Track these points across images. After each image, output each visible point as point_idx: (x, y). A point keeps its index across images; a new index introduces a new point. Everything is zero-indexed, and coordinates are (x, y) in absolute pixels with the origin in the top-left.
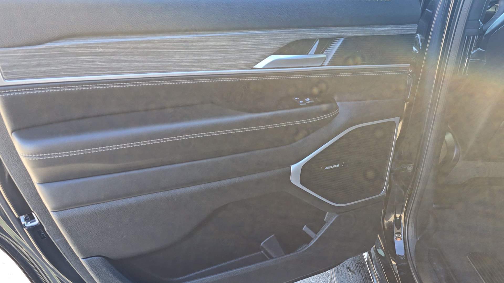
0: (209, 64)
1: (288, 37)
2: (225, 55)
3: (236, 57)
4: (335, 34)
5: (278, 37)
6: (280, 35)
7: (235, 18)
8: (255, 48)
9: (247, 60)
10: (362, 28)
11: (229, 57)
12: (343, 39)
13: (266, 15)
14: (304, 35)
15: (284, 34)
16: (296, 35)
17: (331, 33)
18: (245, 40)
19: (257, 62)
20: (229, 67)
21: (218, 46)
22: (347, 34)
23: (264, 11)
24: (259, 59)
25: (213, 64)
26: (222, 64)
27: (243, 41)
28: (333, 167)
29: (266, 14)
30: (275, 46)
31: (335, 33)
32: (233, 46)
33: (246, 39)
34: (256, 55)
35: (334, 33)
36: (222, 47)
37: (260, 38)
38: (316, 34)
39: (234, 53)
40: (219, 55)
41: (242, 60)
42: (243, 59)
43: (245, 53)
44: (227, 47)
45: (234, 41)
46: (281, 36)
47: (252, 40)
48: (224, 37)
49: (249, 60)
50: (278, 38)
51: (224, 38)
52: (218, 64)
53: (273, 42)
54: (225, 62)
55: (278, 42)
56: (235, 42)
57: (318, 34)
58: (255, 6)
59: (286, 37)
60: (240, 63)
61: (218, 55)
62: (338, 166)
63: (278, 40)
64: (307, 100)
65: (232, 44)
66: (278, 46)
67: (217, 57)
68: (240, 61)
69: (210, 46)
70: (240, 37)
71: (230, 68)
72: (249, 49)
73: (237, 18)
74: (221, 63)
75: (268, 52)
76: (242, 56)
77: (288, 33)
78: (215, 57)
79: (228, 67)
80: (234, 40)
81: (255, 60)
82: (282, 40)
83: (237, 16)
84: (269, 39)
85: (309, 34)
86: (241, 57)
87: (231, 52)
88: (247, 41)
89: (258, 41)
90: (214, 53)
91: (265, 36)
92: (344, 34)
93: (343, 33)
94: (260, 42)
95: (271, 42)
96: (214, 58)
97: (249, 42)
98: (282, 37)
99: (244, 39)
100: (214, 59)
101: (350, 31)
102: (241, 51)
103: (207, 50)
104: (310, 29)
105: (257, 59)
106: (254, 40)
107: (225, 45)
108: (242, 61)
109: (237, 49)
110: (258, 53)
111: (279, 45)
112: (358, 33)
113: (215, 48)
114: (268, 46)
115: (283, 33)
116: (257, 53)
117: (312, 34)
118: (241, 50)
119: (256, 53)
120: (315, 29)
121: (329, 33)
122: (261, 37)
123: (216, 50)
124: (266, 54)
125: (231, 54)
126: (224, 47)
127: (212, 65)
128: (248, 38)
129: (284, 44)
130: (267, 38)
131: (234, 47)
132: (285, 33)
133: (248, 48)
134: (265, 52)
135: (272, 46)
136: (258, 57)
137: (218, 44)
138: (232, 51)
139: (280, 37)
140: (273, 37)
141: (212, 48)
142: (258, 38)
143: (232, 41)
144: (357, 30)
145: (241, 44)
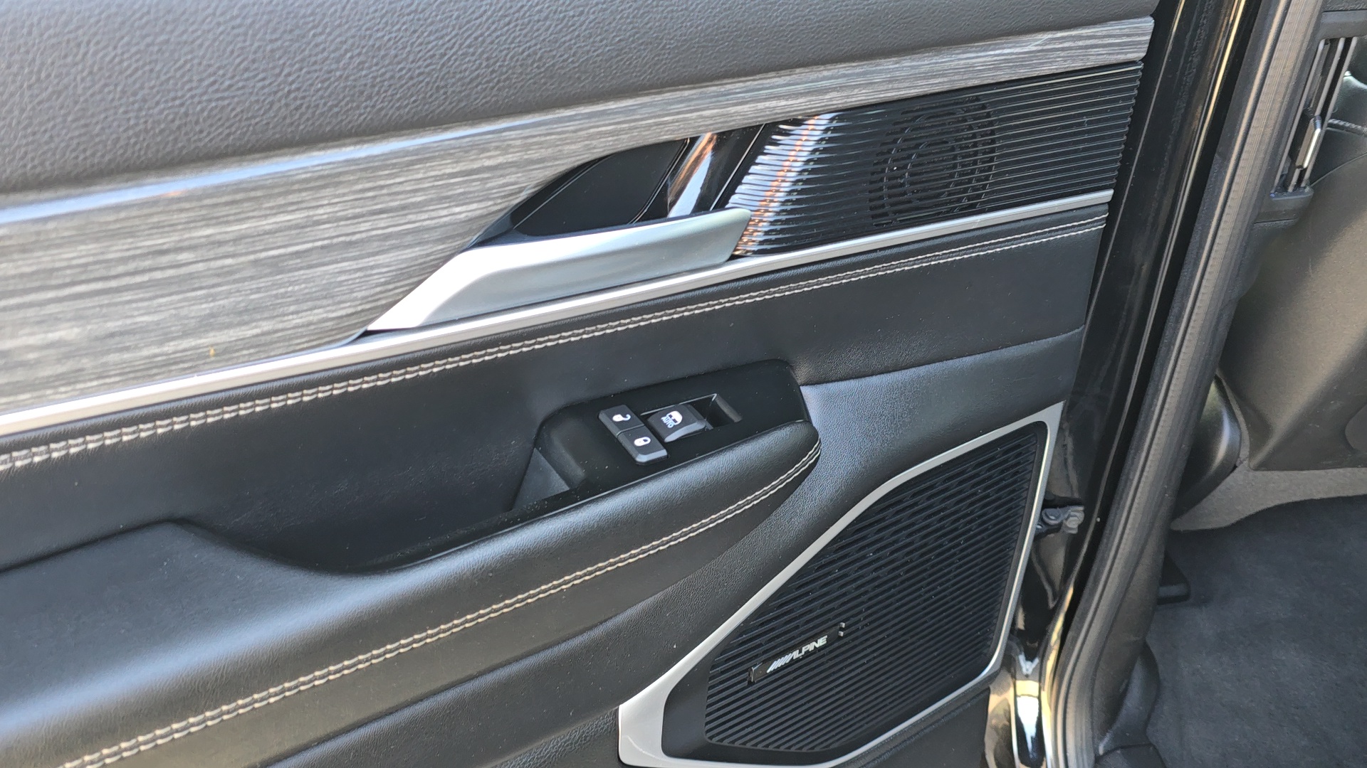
0: (86, 363)
1: (544, 153)
2: (180, 301)
3: (253, 297)
4: (790, 102)
5: (489, 158)
6: (497, 148)
7: (192, 97)
8: (364, 235)
9: (319, 303)
10: (913, 60)
11: (204, 306)
12: (823, 121)
13: (396, 56)
14: (630, 129)
15: (518, 142)
16: (590, 137)
17: (767, 104)
18: (292, 204)
19: (383, 302)
20: (218, 358)
21: (124, 260)
22: (848, 97)
23: (380, 34)
24: (391, 286)
25: (114, 357)
26: (170, 347)
27: (281, 209)
28: (800, 652)
29: (393, 52)
30: (474, 206)
31: (787, 100)
32: (220, 243)
33: (292, 198)
34: (372, 268)
35: (783, 103)
36: (147, 263)
37: (380, 177)
38: (695, 115)
39: (235, 281)
40: (138, 309)
41: (292, 308)
42: (297, 302)
43: (301, 268)
44: (184, 257)
45: (218, 218)
46: (505, 150)
47: (338, 196)
48: (146, 211)
49: (330, 301)
50: (488, 163)
51: (151, 215)
52: (146, 352)
53: (461, 190)
54: (185, 334)
55: (489, 185)
56: (228, 223)
57: (702, 117)
58: (312, 14)
59: (534, 154)
60: (280, 326)
61: (134, 305)
62: (822, 642)
63: (486, 175)
64: (671, 424)
65: (212, 239)
66: (490, 203)
67: (129, 321)
68: (277, 316)
69: (68, 272)
70: (253, 194)
71: (226, 356)
72: (322, 247)
73: (205, 93)
74: (161, 343)
75: (441, 240)
76: (290, 289)
77: (542, 130)
78: (120, 323)
79: (213, 359)
80: (215, 215)
81: (367, 297)
82: (513, 170)
83: (206, 83)
84: (437, 178)
85: (657, 124)
86: (284, 296)
87: (216, 280)
88: (304, 205)
89: (374, 197)
90: (105, 300)
91: (412, 163)
92: (831, 99)
93: (828, 96)
94: (387, 198)
95: (450, 193)
96: (112, 325)
97: (321, 211)
98: (510, 158)
99: (281, 201)
100: (112, 335)
101: (861, 80)
102: (276, 266)
103: (51, 294)
104: (658, 98)
105: (378, 289)
106: (344, 195)
107: (165, 247)
108: (291, 317)
109: (252, 257)
110: (382, 259)
111: (499, 201)
112: (896, 86)
113: (103, 273)
114: (433, 214)
115: (513, 134)
116: (377, 258)
117: (673, 122)
118: (274, 257)
119: (371, 261)
120: (686, 93)
121: (761, 105)
122: (387, 172)
123: (113, 284)
124: (428, 255)
125: (220, 289)
126: (165, 260)
127: (105, 364)
128: (304, 194)
129: (521, 190)
130: (420, 176)
131: (229, 249)
132: (527, 132)
133: (319, 243)
134: (419, 244)
135: (457, 210)
136: (383, 280)
137: (118, 249)
138: (218, 275)
139: (501, 160)
140: (457, 162)
141: (83, 277)
142: (369, 179)
143: (208, 221)
144: (890, 71)
145: (268, 227)
